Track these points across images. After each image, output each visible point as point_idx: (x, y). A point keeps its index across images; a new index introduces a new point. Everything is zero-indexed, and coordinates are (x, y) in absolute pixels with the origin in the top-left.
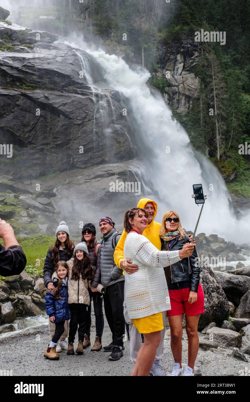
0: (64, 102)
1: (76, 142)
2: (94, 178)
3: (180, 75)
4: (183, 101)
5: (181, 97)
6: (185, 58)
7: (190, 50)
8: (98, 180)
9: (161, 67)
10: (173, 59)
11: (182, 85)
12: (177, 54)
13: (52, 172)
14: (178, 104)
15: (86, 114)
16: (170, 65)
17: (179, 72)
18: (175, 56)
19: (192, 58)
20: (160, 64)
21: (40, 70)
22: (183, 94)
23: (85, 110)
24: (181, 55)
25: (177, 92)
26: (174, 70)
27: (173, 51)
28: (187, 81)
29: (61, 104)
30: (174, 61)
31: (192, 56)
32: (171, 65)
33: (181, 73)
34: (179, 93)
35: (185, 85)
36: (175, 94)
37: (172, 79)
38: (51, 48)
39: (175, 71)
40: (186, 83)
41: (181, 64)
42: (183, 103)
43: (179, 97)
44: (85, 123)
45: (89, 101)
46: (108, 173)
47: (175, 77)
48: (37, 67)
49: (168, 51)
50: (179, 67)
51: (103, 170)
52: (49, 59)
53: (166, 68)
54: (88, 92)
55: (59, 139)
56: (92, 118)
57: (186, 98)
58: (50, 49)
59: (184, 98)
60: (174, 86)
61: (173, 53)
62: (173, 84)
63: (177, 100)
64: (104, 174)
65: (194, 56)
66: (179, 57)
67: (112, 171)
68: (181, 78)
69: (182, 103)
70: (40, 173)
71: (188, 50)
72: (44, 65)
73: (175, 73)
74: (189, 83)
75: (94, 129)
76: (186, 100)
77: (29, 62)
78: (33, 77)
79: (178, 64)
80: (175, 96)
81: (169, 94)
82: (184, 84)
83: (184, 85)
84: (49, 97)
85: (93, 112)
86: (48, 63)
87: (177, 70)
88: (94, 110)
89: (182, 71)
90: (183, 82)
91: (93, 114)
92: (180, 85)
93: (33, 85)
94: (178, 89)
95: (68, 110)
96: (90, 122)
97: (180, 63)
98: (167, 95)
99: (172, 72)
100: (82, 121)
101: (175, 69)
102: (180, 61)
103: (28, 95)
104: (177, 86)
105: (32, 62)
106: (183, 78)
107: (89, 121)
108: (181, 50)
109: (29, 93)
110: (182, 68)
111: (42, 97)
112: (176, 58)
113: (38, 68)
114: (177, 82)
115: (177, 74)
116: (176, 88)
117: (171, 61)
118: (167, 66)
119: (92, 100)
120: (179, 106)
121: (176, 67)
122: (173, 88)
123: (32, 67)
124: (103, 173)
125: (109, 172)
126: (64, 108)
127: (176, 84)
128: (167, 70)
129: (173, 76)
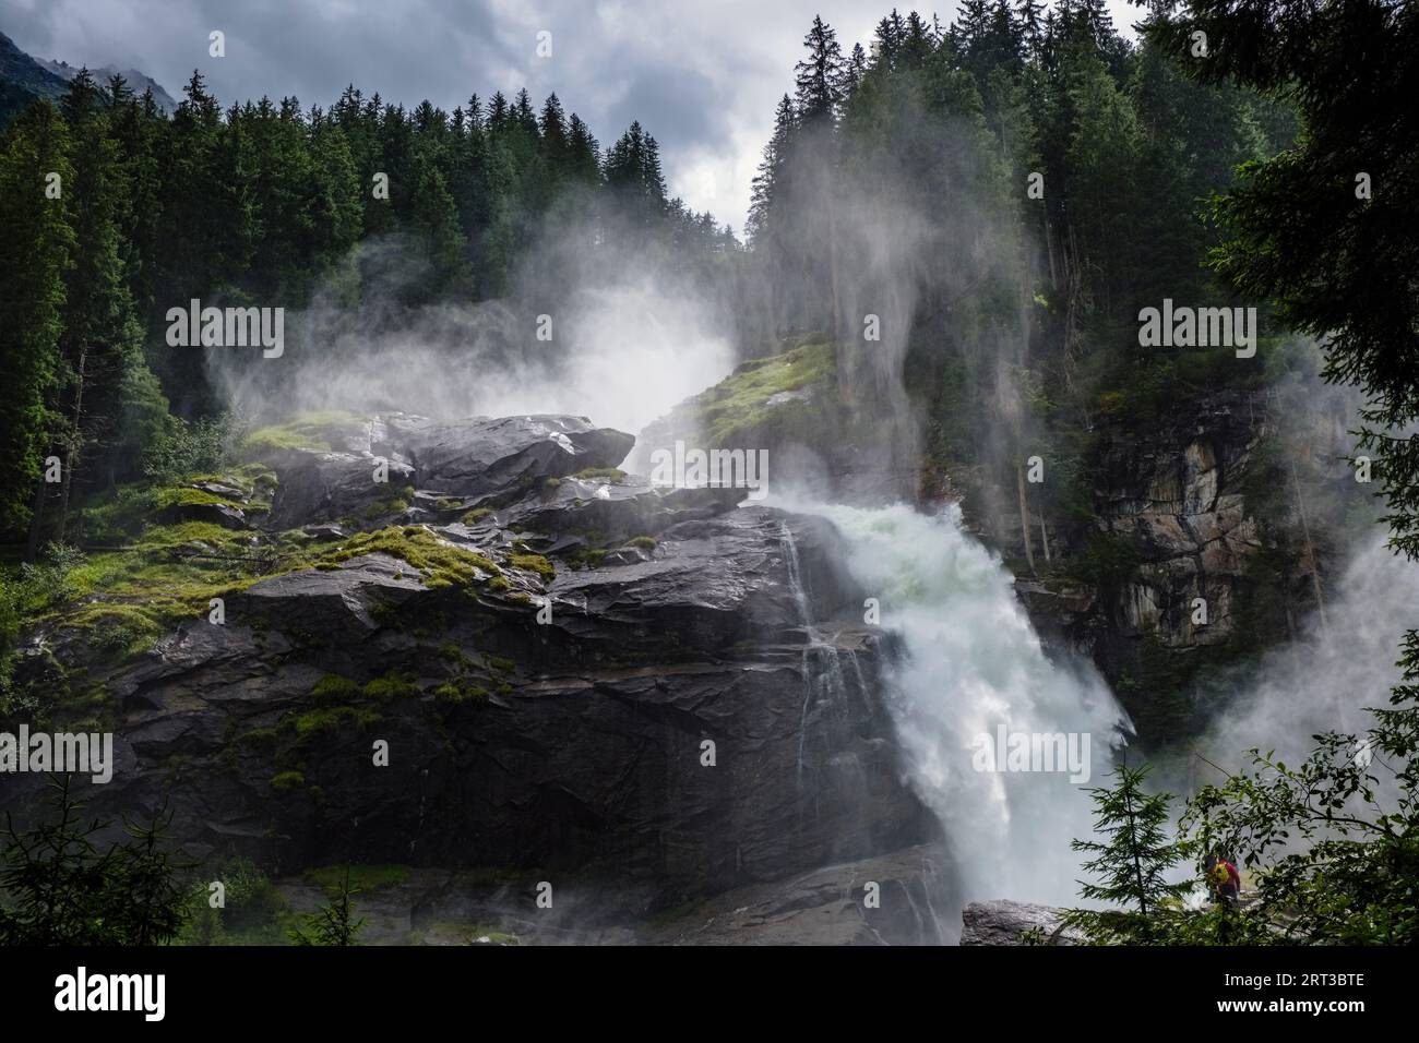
0: (711, 694)
1: (748, 802)
2: (780, 911)
3: (1212, 509)
6: (1218, 454)
7: (1232, 425)
8: (790, 918)
9: (1132, 497)
10: (1169, 466)
11: (1217, 544)
12: (1186, 446)
13: (685, 897)
16: (1163, 488)
17: (1205, 504)
18: (1175, 454)
21: (652, 610)
24: (1201, 446)
25: (1190, 576)
26: (1182, 499)
27: (1166, 441)
29: (701, 700)
30: (1174, 471)
31: (1247, 443)
32: (1168, 486)
33: (1214, 502)
34: (1204, 576)
35: (1231, 543)
37: (1173, 532)
38: (708, 533)
39: (1186, 502)
40: (1235, 534)
41: (1208, 475)
42: (1226, 608)
44: (773, 746)
45: (789, 677)
46: (822, 895)
47: (1192, 520)
48: (645, 604)
50: (1201, 483)
52: (686, 573)
53: (1152, 497)
54: (790, 651)
55: (699, 800)
56: (796, 729)
57: (1232, 588)
58: (705, 538)
60: (1180, 555)
61: (1166, 448)
62: (1174, 550)
64: (811, 897)
65: (1256, 441)
66: (1194, 454)
67: (835, 885)
70: (652, 903)
72: (666, 595)
73: (1190, 508)
75: (800, 761)
76: (1233, 596)
77: (628, 595)
78: (636, 633)
79: (1198, 477)
80: (1186, 588)
82: (1228, 540)
83: (1225, 544)
84: (668, 684)
85: (798, 709)
86: (681, 585)
87: (1197, 497)
88: (802, 704)
89: (1217, 497)
90: (1219, 535)
91: (798, 716)
92: (1209, 545)
93: (635, 654)
94: (1199, 562)
95: (721, 715)
96: (789, 740)
97: (1205, 472)
99: (1178, 508)
100: (764, 741)
101: (1188, 494)
102: (1202, 465)
103: (612, 687)
104: (1196, 554)
105: (636, 593)
106: (1220, 518)
107: (787, 736)
108: (1197, 430)
109: (614, 684)
110: (1214, 485)
111: (651, 688)
112: (1181, 459)
113: (647, 608)
114: (1193, 539)
115: (1199, 510)
116: (1187, 561)
117: (1163, 473)
118: (1151, 491)
119: (797, 675)
121: (1190, 488)
122: (1177, 562)
123: (635, 609)
124: (808, 893)
125: (826, 888)
126: (711, 711)
127: (1191, 546)
128: (1156, 503)
129: (1180, 520)
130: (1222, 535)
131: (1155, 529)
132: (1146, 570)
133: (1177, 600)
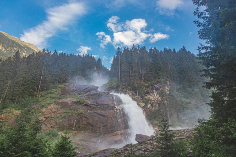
4: (157, 105)
14: (155, 107)
19: (160, 90)
21: (100, 104)
22: (157, 103)
23: (112, 114)
27: (152, 89)
28: (159, 98)
34: (155, 103)
49: (150, 89)
58: (106, 97)
62: (152, 100)
66: (154, 91)
67: (118, 133)
68: (156, 97)
71: (158, 88)
75: (115, 120)
93: (98, 109)
98: (150, 104)
103: (96, 112)
111: (100, 112)
116: (154, 101)
124: (115, 134)
126: (106, 115)
127: (154, 100)
128: (150, 95)
129: (153, 97)
130: (157, 99)
131: (151, 98)
132: (150, 102)
133: (153, 105)
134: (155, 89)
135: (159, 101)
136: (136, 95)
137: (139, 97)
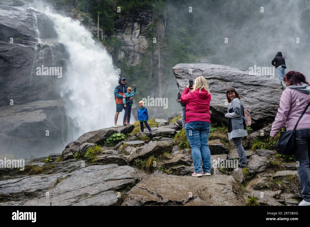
0: (5, 49)
1: (14, 82)
2: (20, 112)
3: (138, 38)
4: (138, 58)
5: (136, 54)
6: (141, 26)
7: (145, 20)
8: (23, 114)
9: (121, 31)
10: (131, 26)
12: (135, 22)
14: (134, 60)
15: (26, 59)
16: (128, 30)
18: (132, 23)
19: (147, 26)
20: (120, 29)
22: (138, 52)
23: (25, 56)
24: (138, 23)
25: (132, 51)
27: (131, 20)
28: (143, 43)
30: (131, 27)
31: (147, 25)
33: (138, 37)
34: (135, 51)
35: (141, 46)
36: (131, 52)
37: (129, 41)
39: (133, 35)
40: (142, 44)
41: (138, 30)
43: (134, 54)
44: (24, 67)
45: (30, 49)
46: (34, 108)
47: (133, 39)
49: (127, 19)
50: (136, 32)
51: (30, 106)
53: (126, 32)
54: (31, 43)
56: (32, 63)
57: (140, 55)
58: (9, 10)
59: (139, 55)
60: (130, 46)
62: (129, 44)
63: (132, 56)
64: (30, 109)
65: (149, 25)
66: (136, 25)
67: (38, 106)
68: (138, 41)
69: (137, 59)
71: (143, 20)
73: (133, 37)
74: (144, 44)
75: (32, 72)
76: (140, 57)
79: (136, 30)
81: (125, 52)
82: (140, 45)
83: (139, 46)
85: (33, 58)
87: (135, 35)
88: (34, 57)
89: (139, 35)
91: (32, 60)
92: (136, 45)
94: (134, 48)
95: (8, 56)
96: (29, 66)
98: (123, 52)
99: (131, 36)
100: (20, 65)
101: (133, 33)
102: (137, 28)
104: (134, 46)
106: (139, 40)
108: (137, 19)
110: (139, 33)
112: (133, 25)
114: (133, 43)
115: (135, 37)
116: (132, 48)
117: (129, 27)
118: (126, 31)
120: (134, 61)
121: (134, 32)
125: (36, 107)
126: (5, 54)
127: (133, 44)
128: (126, 34)
129: (131, 39)
130: (139, 44)
131: (126, 40)
132: (123, 47)
133: (129, 55)
134: (139, 22)
135: (143, 49)
136: (94, 24)
137: (100, 32)
